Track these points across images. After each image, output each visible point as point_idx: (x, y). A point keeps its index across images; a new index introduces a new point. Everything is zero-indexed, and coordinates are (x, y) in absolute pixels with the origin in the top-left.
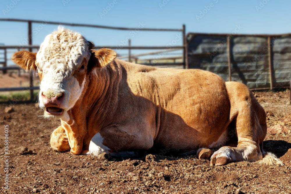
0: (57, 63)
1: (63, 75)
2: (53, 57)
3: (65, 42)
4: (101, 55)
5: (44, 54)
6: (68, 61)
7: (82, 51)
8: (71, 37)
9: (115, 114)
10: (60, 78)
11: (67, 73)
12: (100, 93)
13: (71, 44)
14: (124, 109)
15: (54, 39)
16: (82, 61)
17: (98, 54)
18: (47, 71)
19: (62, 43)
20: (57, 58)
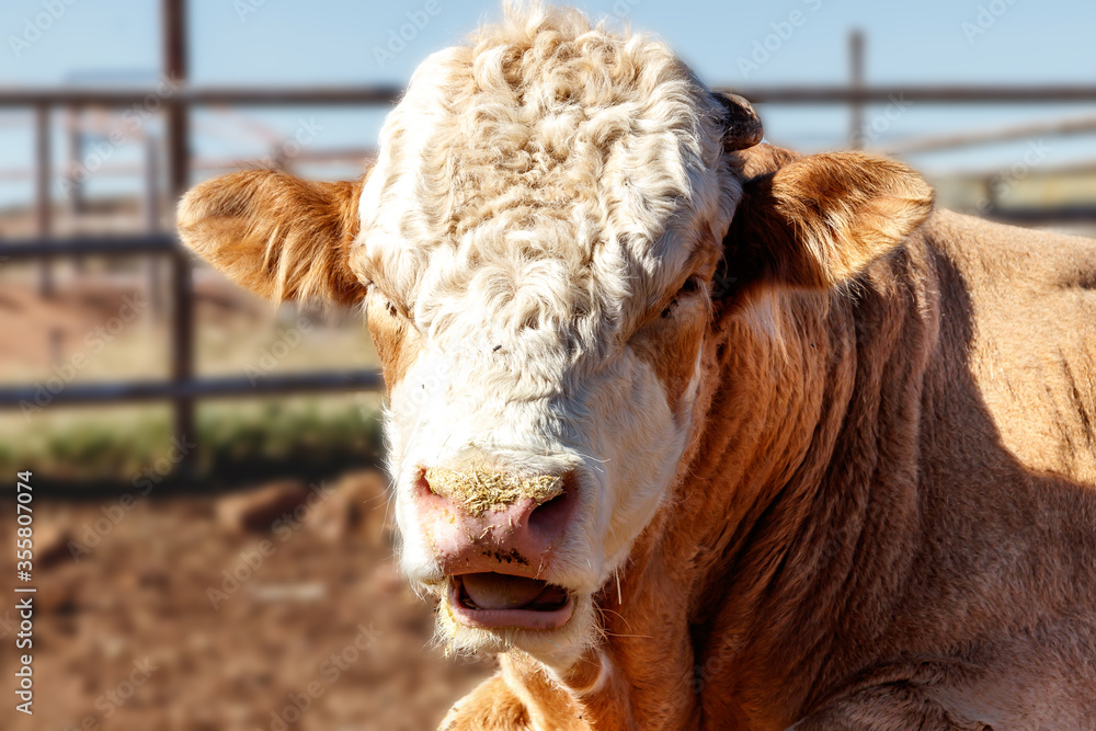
0: (514, 259)
1: (562, 342)
2: (483, 210)
3: (559, 106)
4: (816, 196)
5: (420, 193)
6: (596, 241)
7: (691, 172)
8: (603, 70)
9: (904, 600)
10: (543, 368)
11: (586, 327)
12: (793, 452)
13: (601, 118)
14: (963, 559)
15: (483, 80)
16: (688, 246)
17: (797, 192)
18: (442, 312)
19: (543, 110)
20: (517, 218)
